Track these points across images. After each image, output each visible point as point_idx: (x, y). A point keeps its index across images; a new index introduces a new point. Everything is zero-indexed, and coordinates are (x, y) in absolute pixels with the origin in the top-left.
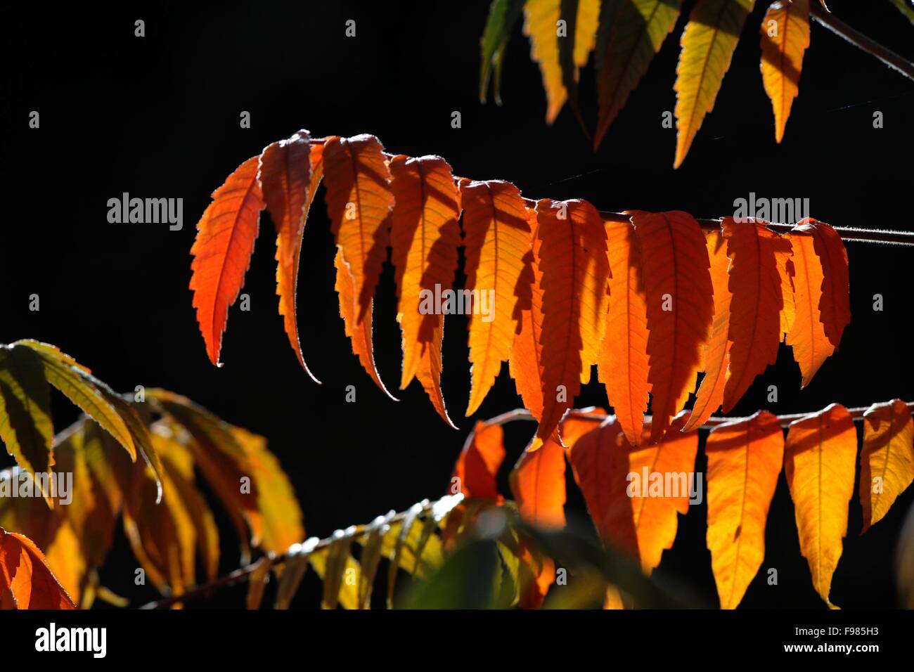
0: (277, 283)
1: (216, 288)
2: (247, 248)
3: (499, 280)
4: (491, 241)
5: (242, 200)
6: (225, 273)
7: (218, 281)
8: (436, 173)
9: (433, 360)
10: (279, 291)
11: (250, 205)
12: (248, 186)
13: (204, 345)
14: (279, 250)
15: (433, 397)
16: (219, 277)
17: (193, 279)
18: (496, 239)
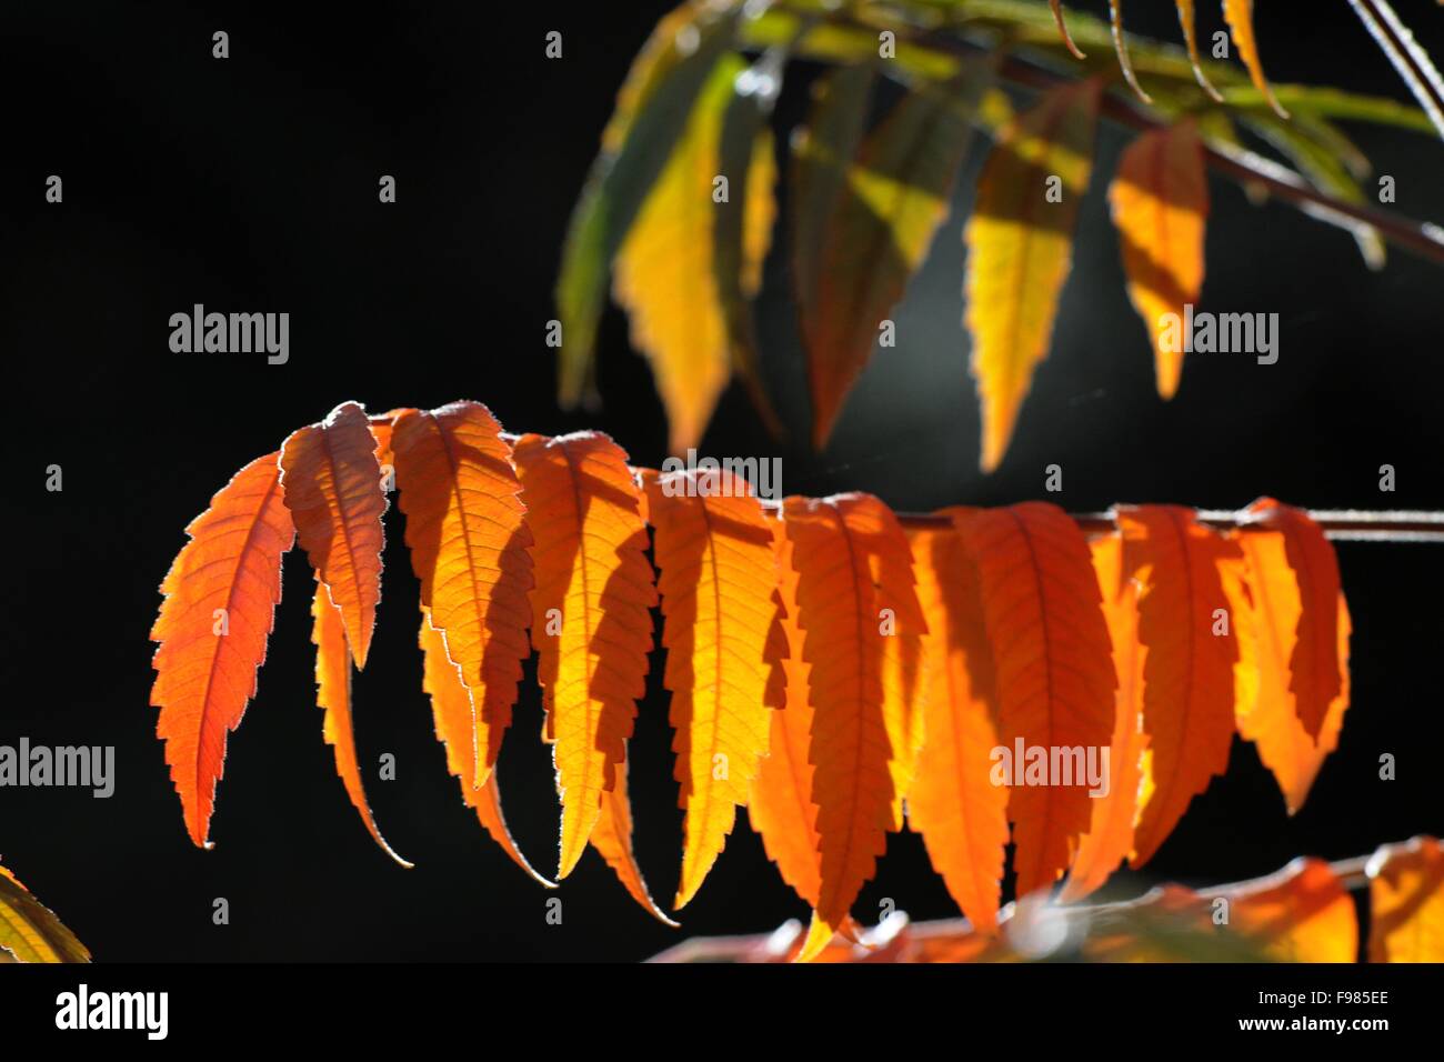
0: (318, 686)
1: (203, 699)
2: (262, 622)
3: (725, 656)
4: (706, 583)
5: (245, 536)
6: (218, 671)
7: (205, 686)
8: (599, 464)
9: (616, 810)
10: (322, 701)
11: (262, 545)
12: (256, 510)
13: (180, 809)
14: (318, 624)
15: (625, 873)
16: (207, 679)
17: (158, 685)
18: (716, 579)
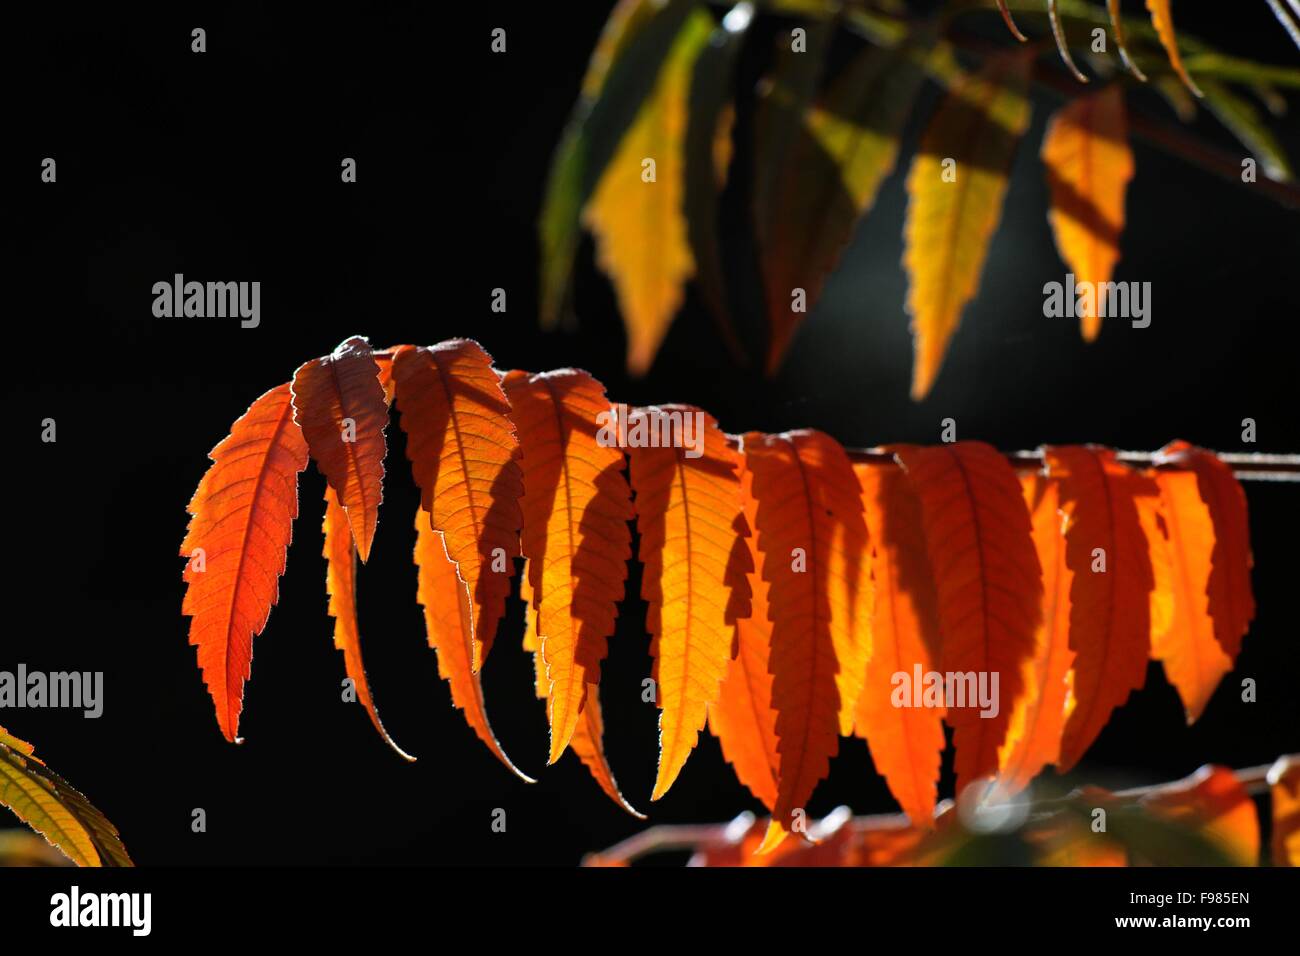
0: (329, 597)
1: (229, 608)
2: (279, 535)
3: (695, 570)
4: (677, 505)
5: (263, 458)
6: (243, 582)
7: (231, 596)
8: (580, 396)
9: (589, 715)
10: (332, 610)
11: (278, 466)
12: (272, 435)
13: (212, 708)
14: (328, 540)
15: (597, 770)
16: (233, 589)
17: (188, 597)
18: (686, 502)
